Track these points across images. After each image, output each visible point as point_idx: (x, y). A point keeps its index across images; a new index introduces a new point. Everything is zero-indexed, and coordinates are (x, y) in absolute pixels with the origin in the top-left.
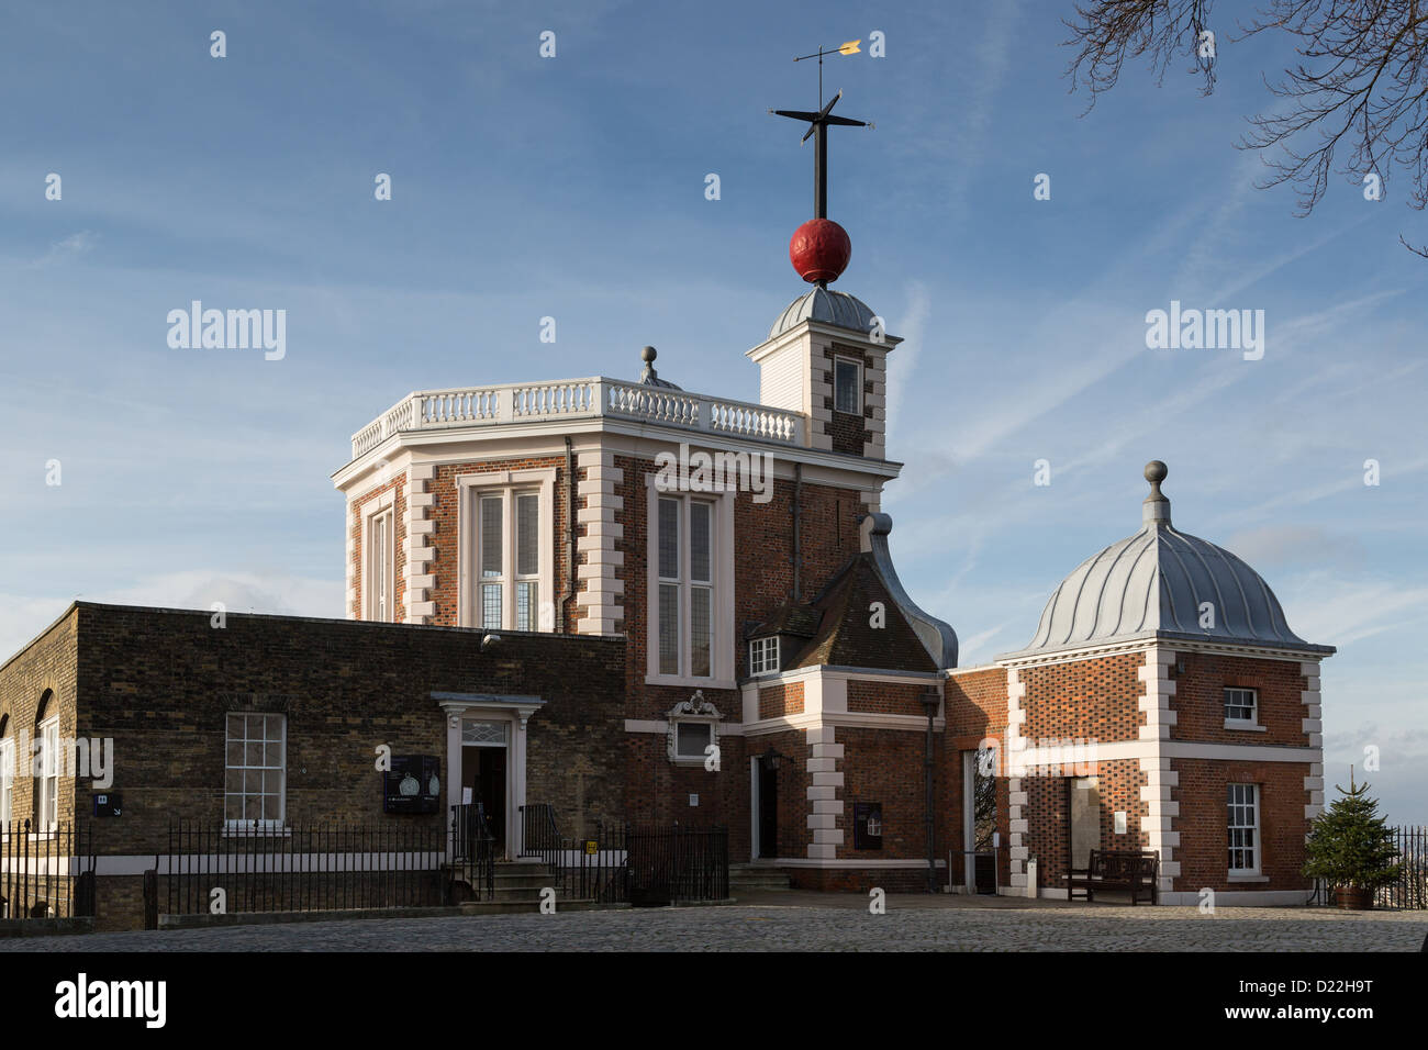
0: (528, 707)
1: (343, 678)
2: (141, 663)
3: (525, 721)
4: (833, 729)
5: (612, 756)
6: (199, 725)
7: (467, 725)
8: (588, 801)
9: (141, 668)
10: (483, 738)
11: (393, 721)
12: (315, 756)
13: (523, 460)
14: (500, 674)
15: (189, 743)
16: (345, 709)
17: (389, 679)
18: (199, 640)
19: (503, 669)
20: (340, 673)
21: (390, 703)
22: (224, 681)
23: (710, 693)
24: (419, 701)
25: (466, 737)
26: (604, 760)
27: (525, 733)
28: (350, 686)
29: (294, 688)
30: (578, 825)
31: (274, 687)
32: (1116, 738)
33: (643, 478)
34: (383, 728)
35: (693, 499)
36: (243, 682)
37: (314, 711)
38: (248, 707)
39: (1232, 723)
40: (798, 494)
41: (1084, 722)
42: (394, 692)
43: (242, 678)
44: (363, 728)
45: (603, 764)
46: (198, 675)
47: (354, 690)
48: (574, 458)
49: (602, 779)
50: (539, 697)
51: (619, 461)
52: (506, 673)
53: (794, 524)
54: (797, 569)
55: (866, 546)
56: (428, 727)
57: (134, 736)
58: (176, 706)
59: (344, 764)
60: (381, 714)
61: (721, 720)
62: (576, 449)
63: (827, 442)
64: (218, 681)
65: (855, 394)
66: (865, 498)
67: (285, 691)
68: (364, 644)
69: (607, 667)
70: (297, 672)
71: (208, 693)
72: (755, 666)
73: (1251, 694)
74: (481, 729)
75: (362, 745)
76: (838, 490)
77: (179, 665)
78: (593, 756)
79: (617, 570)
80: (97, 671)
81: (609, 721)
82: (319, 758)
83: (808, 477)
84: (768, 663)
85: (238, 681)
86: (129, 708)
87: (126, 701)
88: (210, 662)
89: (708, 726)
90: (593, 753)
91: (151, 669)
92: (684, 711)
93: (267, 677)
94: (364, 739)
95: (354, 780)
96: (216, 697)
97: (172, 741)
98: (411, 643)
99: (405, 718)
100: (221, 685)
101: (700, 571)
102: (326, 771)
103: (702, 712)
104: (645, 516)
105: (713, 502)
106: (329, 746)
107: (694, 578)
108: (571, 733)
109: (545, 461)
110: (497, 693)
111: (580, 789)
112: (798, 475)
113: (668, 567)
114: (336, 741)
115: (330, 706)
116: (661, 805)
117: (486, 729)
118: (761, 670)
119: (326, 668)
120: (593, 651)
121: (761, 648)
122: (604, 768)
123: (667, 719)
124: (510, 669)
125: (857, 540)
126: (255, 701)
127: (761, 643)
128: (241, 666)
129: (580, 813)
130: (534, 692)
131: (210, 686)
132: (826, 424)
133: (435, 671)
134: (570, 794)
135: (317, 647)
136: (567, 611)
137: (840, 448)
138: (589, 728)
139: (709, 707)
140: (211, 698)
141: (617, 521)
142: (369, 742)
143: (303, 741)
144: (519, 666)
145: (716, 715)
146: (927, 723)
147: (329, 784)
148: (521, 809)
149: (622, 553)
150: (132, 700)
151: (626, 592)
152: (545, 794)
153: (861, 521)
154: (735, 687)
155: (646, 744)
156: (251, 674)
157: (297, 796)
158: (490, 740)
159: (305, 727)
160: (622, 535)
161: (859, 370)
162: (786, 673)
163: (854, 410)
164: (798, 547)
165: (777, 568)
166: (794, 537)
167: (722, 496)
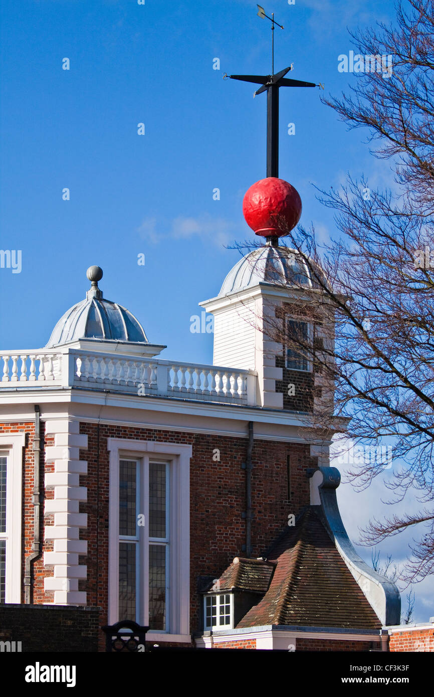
33: (106, 442)
35: (151, 459)
40: (250, 450)
48: (42, 424)
51: (84, 428)
53: (246, 480)
54: (249, 524)
55: (316, 499)
62: (44, 416)
63: (278, 400)
66: (314, 451)
69: (82, 634)
72: (208, 620)
76: (289, 446)
79: (81, 531)
83: (258, 435)
84: (222, 618)
101: (158, 527)
104: (107, 479)
105: (170, 461)
107: (150, 536)
109: (14, 426)
112: (251, 433)
118: (215, 624)
120: (70, 619)
121: (215, 603)
125: (306, 493)
127: (214, 599)
132: (277, 382)
136: (34, 569)
137: (290, 405)
141: (82, 484)
149: (86, 515)
151: (89, 552)
153: (311, 474)
154: (190, 640)
160: (86, 498)
161: (310, 328)
162: (239, 630)
163: (305, 368)
164: (250, 502)
165: (231, 523)
166: (246, 493)
167: (178, 456)
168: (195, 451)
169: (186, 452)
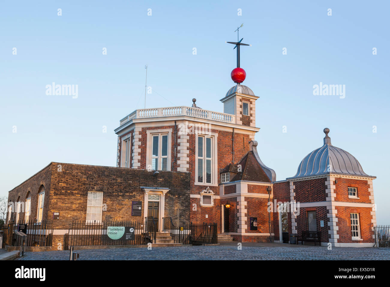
0: (165, 191)
1: (118, 182)
2: (67, 178)
3: (164, 194)
4: (244, 197)
5: (187, 204)
6: (81, 194)
7: (149, 195)
8: (180, 216)
9: (67, 179)
10: (154, 199)
11: (130, 194)
12: (110, 203)
13: (164, 127)
14: (159, 182)
15: (78, 199)
16: (118, 191)
17: (130, 183)
18: (82, 172)
19: (159, 181)
20: (117, 181)
21: (130, 189)
22: (88, 183)
23: (211, 188)
24: (137, 189)
25: (149, 199)
26: (185, 205)
27: (164, 197)
28: (120, 185)
29: (106, 185)
30: (178, 223)
31: (101, 185)
32: (320, 200)
34: (128, 196)
35: (207, 137)
36: (93, 183)
37: (111, 191)
38: (94, 190)
39: (350, 197)
40: (233, 136)
41: (311, 196)
42: (131, 186)
43: (92, 182)
44: (123, 196)
45: (185, 206)
46: (81, 181)
47: (121, 186)
48: (177, 126)
49: (184, 210)
50: (168, 188)
52: (160, 182)
53: (233, 144)
55: (251, 149)
56: (139, 196)
57: (64, 197)
58: (75, 190)
59: (118, 205)
60: (127, 192)
61: (214, 195)
62: (177, 124)
63: (241, 122)
64: (86, 183)
65: (248, 111)
66: (250, 137)
67: (103, 186)
68: (124, 174)
69: (186, 180)
70: (107, 181)
71: (84, 186)
72: (223, 180)
73: (355, 189)
74: (153, 196)
75: (122, 200)
76: (244, 135)
77: (77, 179)
78: (182, 204)
79: (187, 155)
80: (56, 180)
81: (186, 195)
82: (111, 204)
83: (236, 131)
84: (226, 180)
85: (91, 183)
86: (63, 190)
87: (63, 188)
88: (85, 178)
89: (211, 196)
90: (182, 203)
91: (70, 180)
92: (204, 192)
93: (99, 182)
94: (123, 199)
95: (120, 210)
96: (85, 187)
97: (74, 199)
98: (136, 173)
99: (134, 193)
100: (87, 184)
101: (209, 155)
102: (113, 207)
103: (209, 192)
104: (195, 141)
105: (212, 137)
106: (114, 200)
107: (207, 157)
108: (176, 198)
109: (169, 127)
110: (157, 187)
111: (178, 213)
112: (234, 131)
113: (200, 154)
114: (116, 199)
115: (115, 190)
116: (198, 217)
117: (154, 196)
118: (224, 181)
119: (114, 180)
120: (183, 176)
121: (224, 175)
122: (185, 207)
123: (200, 194)
124: (161, 181)
125: (249, 148)
126: (95, 188)
127: (224, 174)
128: (92, 179)
129: (178, 220)
130: (167, 187)
131: (84, 184)
132: (241, 118)
133: (142, 181)
134: (176, 214)
135: (112, 174)
136: (175, 165)
137: (244, 124)
138: (181, 196)
139: (211, 191)
140: (84, 187)
141: (188, 142)
142: (124, 200)
143: (107, 199)
144: (163, 180)
145: (213, 193)
146: (268, 196)
147: (113, 211)
148: (163, 218)
149: (189, 151)
150: (64, 188)
151: (190, 161)
152: (169, 214)
153: (250, 143)
154: (218, 186)
155: (195, 201)
156: (95, 181)
157: (105, 214)
158: (155, 199)
159: (108, 196)
160: (189, 146)
161: (249, 104)
162: (231, 182)
163: (248, 114)
164: (234, 149)
165: (228, 155)
166: (233, 147)
167: (214, 136)
168: (219, 135)
169: (216, 135)
